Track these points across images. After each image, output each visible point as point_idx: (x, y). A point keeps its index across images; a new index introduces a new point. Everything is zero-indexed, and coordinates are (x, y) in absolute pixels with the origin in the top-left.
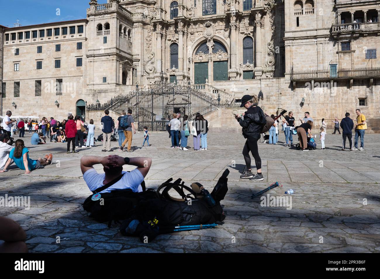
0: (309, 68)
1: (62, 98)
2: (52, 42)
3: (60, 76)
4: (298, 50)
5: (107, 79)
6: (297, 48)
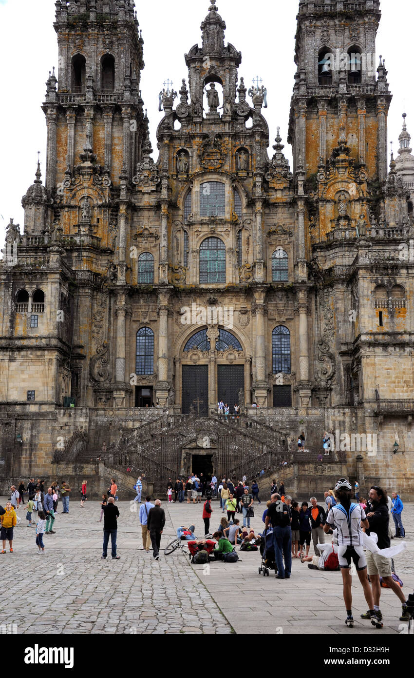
0: (401, 394)
4: (383, 363)
5: (36, 394)
6: (382, 361)
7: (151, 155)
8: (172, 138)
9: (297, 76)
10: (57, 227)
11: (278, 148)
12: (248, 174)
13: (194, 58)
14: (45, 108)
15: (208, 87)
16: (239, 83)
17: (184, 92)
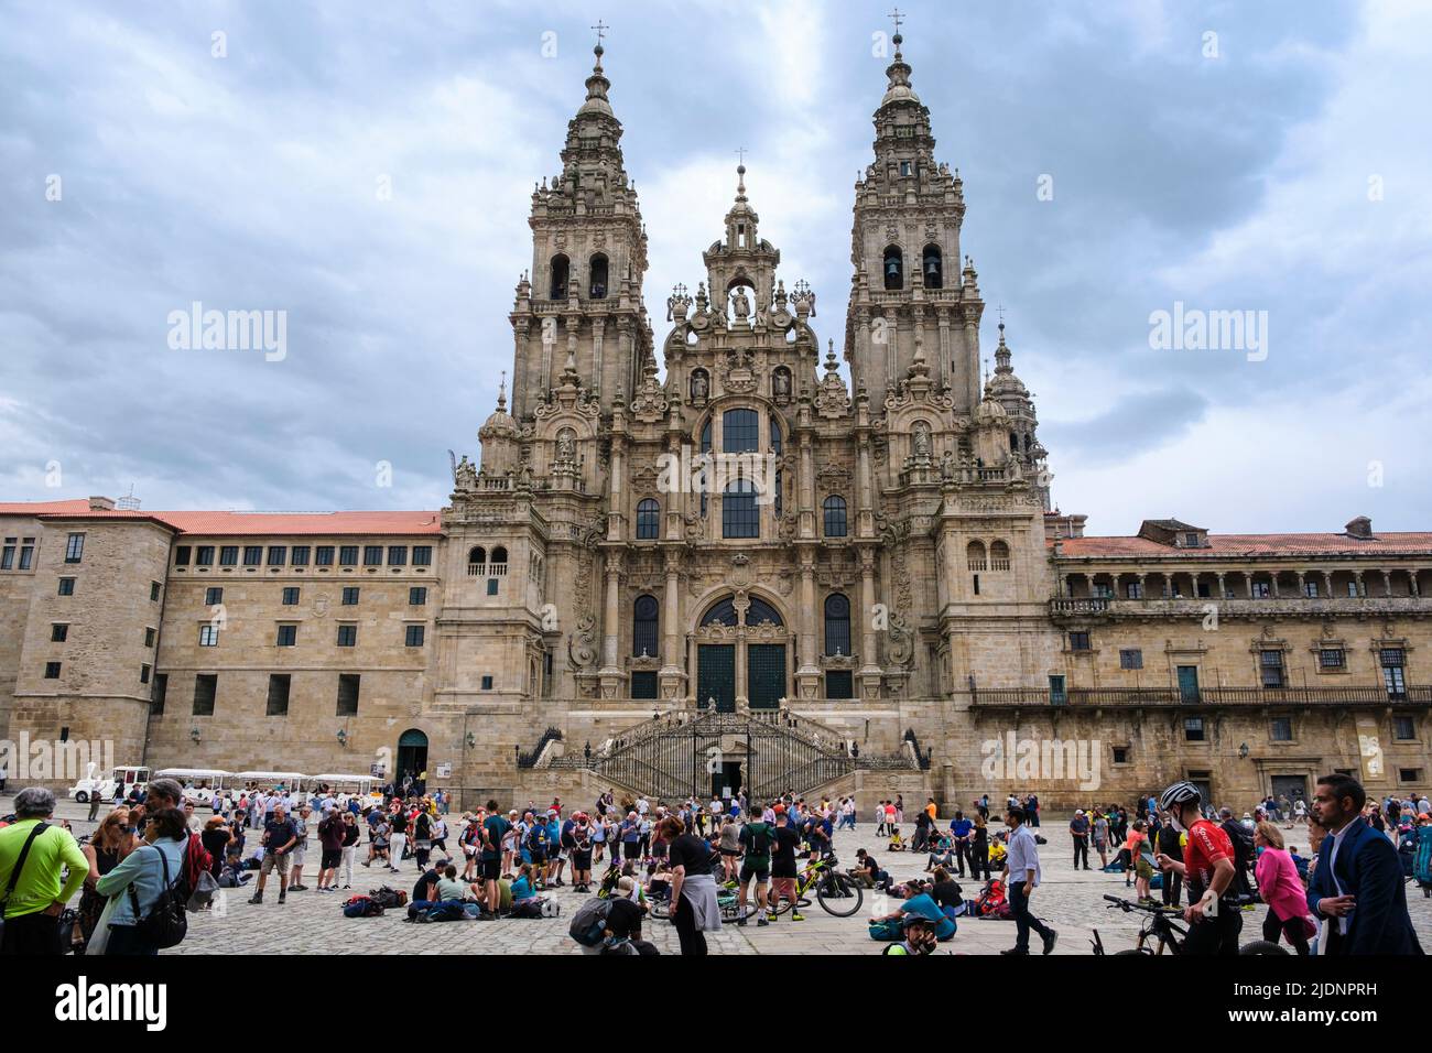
0: (1005, 682)
1: (355, 723)
2: (333, 580)
3: (353, 667)
4: (979, 642)
5: (494, 682)
6: (977, 639)
7: (656, 376)
8: (686, 355)
9: (856, 279)
10: (526, 467)
11: (831, 366)
12: (790, 399)
13: (717, 258)
14: (514, 320)
15: (734, 291)
16: (776, 287)
17: (701, 298)
